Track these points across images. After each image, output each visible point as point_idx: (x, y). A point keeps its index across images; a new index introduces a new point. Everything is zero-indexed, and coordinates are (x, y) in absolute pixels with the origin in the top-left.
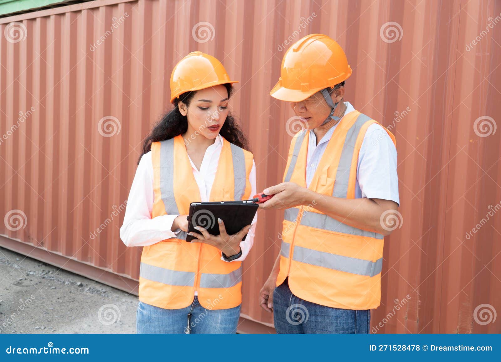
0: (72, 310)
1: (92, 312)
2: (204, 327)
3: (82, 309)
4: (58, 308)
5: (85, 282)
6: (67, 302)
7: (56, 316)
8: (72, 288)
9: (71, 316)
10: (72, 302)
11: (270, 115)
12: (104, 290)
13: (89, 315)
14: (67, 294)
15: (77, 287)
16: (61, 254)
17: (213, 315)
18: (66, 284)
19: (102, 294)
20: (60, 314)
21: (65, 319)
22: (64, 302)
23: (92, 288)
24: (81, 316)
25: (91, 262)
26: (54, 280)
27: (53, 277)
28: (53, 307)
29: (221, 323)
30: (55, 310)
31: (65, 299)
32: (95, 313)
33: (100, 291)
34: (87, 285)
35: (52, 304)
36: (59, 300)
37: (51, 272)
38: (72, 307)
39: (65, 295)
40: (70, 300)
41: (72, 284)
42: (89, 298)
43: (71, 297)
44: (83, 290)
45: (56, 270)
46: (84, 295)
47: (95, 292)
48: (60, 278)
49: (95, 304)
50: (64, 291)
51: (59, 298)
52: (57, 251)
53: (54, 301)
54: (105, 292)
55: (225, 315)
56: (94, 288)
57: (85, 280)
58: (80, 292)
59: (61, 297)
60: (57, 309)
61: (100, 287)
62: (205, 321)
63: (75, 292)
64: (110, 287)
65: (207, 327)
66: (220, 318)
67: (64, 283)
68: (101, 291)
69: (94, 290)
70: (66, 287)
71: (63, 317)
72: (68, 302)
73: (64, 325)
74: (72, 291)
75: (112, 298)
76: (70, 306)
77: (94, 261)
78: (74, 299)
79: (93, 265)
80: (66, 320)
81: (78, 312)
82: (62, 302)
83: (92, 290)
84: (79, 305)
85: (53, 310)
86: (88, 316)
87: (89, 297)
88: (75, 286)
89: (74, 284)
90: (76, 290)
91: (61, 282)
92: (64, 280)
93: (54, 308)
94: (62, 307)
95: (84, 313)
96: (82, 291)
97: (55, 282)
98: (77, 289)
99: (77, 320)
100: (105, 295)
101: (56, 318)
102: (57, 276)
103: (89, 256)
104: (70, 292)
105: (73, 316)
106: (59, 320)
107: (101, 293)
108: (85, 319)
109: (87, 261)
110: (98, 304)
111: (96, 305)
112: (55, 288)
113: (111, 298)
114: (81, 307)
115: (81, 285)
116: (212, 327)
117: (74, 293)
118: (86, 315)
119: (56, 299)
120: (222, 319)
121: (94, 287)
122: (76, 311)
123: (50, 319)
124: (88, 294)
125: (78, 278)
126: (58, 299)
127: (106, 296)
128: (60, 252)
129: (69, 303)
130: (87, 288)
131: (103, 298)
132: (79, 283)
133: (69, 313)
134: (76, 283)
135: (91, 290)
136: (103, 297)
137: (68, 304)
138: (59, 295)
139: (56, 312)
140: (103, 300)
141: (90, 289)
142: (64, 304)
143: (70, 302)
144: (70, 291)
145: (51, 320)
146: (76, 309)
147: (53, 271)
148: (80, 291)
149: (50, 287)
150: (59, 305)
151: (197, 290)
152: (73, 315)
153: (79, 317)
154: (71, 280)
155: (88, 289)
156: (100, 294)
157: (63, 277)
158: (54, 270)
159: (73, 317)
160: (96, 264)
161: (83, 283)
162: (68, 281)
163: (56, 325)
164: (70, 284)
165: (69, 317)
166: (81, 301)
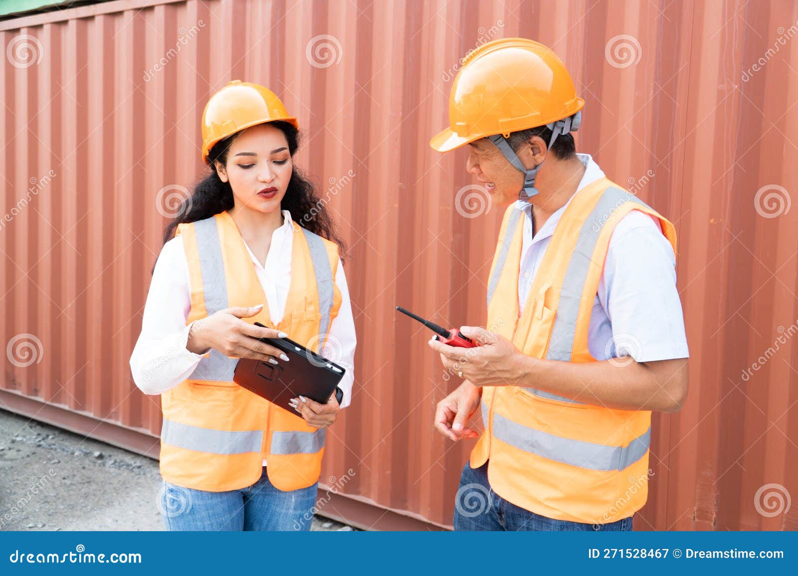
0: (86, 497)
1: (120, 498)
2: (268, 516)
3: (103, 494)
4: (65, 494)
5: (106, 452)
6: (78, 485)
7: (62, 507)
8: (87, 462)
9: (85, 506)
10: (86, 484)
11: (401, 182)
12: (138, 464)
13: (115, 504)
14: (78, 471)
15: (94, 460)
16: (66, 407)
17: (284, 497)
18: (77, 456)
19: (134, 470)
20: (68, 503)
21: (77, 511)
22: (74, 484)
23: (118, 461)
24: (103, 505)
25: (117, 419)
26: (56, 449)
27: (54, 445)
28: (56, 492)
29: (295, 509)
30: (60, 496)
31: (76, 479)
32: (125, 500)
33: (131, 465)
34: (110, 456)
35: (54, 488)
36: (66, 481)
37: (51, 437)
38: (86, 492)
39: (75, 473)
40: (83, 480)
41: (86, 454)
42: (114, 477)
43: (84, 475)
44: (104, 465)
45: (59, 433)
46: (106, 472)
47: (124, 467)
48: (67, 446)
49: (124, 486)
50: (73, 466)
51: (66, 477)
52: (60, 402)
53: (58, 483)
54: (139, 467)
55: (301, 495)
56: (121, 461)
57: (106, 448)
58: (100, 468)
59: (68, 477)
60: (62, 496)
61: (132, 458)
62: (271, 507)
63: (92, 467)
64: (148, 459)
65: (273, 516)
66: (293, 500)
67: (73, 453)
68: (134, 465)
69: (122, 464)
70: (76, 459)
71: (72, 507)
72: (80, 483)
73: (74, 520)
74: (87, 466)
75: (151, 476)
76: (83, 490)
77: (121, 418)
78: (90, 478)
79: (119, 423)
80: (78, 513)
81: (96, 500)
82: (71, 484)
83: (119, 463)
84: (98, 488)
85: (55, 496)
86: (113, 505)
87: (114, 474)
88: (91, 458)
89: (90, 455)
90: (93, 464)
91: (67, 451)
92: (72, 449)
93: (58, 494)
94: (71, 492)
95: (107, 501)
96: (102, 465)
97: (59, 452)
98: (95, 463)
99: (96, 512)
100: (140, 472)
101: (62, 509)
102: (63, 442)
103: (113, 410)
104: (84, 468)
105: (88, 505)
106: (66, 512)
107: (134, 468)
108: (108, 509)
109: (110, 418)
110: (129, 486)
111: (126, 488)
112: (59, 462)
113: (149, 475)
114: (102, 492)
115: (101, 457)
116: (282, 515)
117: (90, 470)
118: (110, 503)
119: (61, 479)
120: (296, 501)
121: (122, 459)
122: (93, 497)
123: (52, 511)
124: (112, 470)
125: (95, 445)
126: (64, 479)
127: (142, 473)
128: (65, 403)
129: (82, 485)
130: (110, 460)
131: (138, 476)
132: (97, 454)
133: (81, 501)
134: (93, 454)
135: (117, 464)
136: (137, 474)
137: (80, 487)
138: (64, 474)
139: (61, 500)
140: (138, 479)
141: (115, 462)
142: (74, 487)
143: (84, 484)
144: (82, 466)
145: (53, 513)
146: (94, 495)
147: (54, 434)
148: (100, 466)
149: (49, 460)
150: (66, 489)
151: (266, 459)
152: (90, 504)
153: (99, 507)
154: (85, 448)
155: (112, 462)
156: (132, 471)
157: (71, 445)
158: (57, 432)
159: (89, 507)
160: (124, 423)
161: (104, 453)
162: (80, 450)
163: (61, 520)
164: (82, 455)
165: (83, 507)
166: (102, 482)
